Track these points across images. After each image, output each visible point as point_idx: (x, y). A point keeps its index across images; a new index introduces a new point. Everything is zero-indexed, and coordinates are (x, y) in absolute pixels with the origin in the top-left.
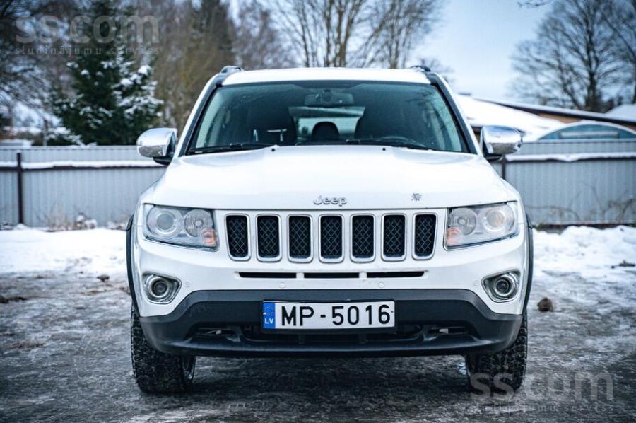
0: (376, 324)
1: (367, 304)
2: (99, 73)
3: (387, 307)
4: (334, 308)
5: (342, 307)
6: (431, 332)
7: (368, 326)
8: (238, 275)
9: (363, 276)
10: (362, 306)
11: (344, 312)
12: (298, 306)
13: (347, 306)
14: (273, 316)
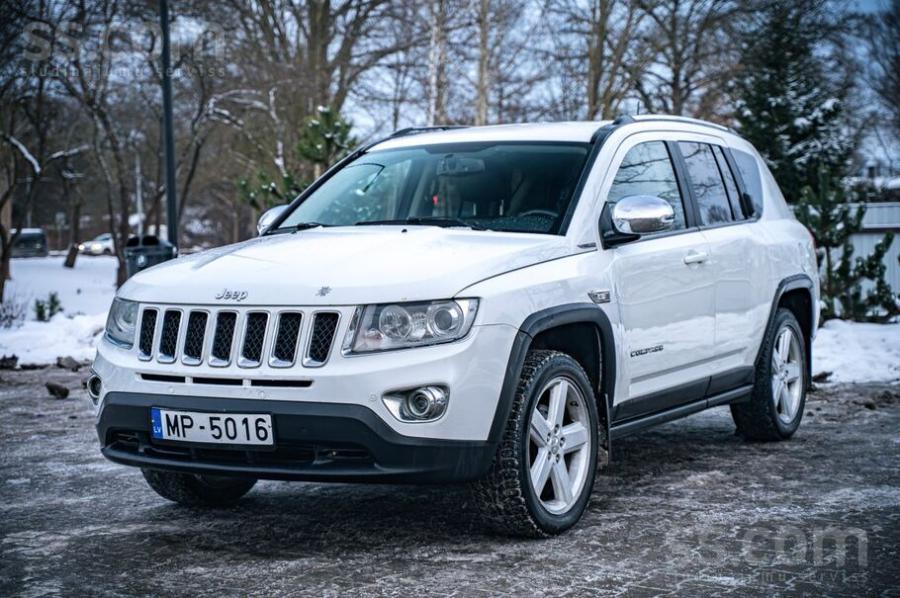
0: (254, 441)
1: (243, 416)
2: (765, 113)
3: (263, 421)
4: (211, 419)
5: (218, 419)
6: (323, 455)
7: (246, 442)
8: (140, 376)
9: (247, 384)
10: (238, 418)
11: (221, 424)
12: (180, 414)
13: (224, 417)
14: (160, 425)
